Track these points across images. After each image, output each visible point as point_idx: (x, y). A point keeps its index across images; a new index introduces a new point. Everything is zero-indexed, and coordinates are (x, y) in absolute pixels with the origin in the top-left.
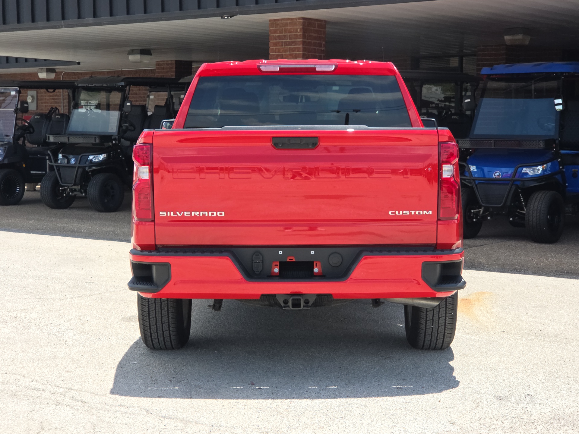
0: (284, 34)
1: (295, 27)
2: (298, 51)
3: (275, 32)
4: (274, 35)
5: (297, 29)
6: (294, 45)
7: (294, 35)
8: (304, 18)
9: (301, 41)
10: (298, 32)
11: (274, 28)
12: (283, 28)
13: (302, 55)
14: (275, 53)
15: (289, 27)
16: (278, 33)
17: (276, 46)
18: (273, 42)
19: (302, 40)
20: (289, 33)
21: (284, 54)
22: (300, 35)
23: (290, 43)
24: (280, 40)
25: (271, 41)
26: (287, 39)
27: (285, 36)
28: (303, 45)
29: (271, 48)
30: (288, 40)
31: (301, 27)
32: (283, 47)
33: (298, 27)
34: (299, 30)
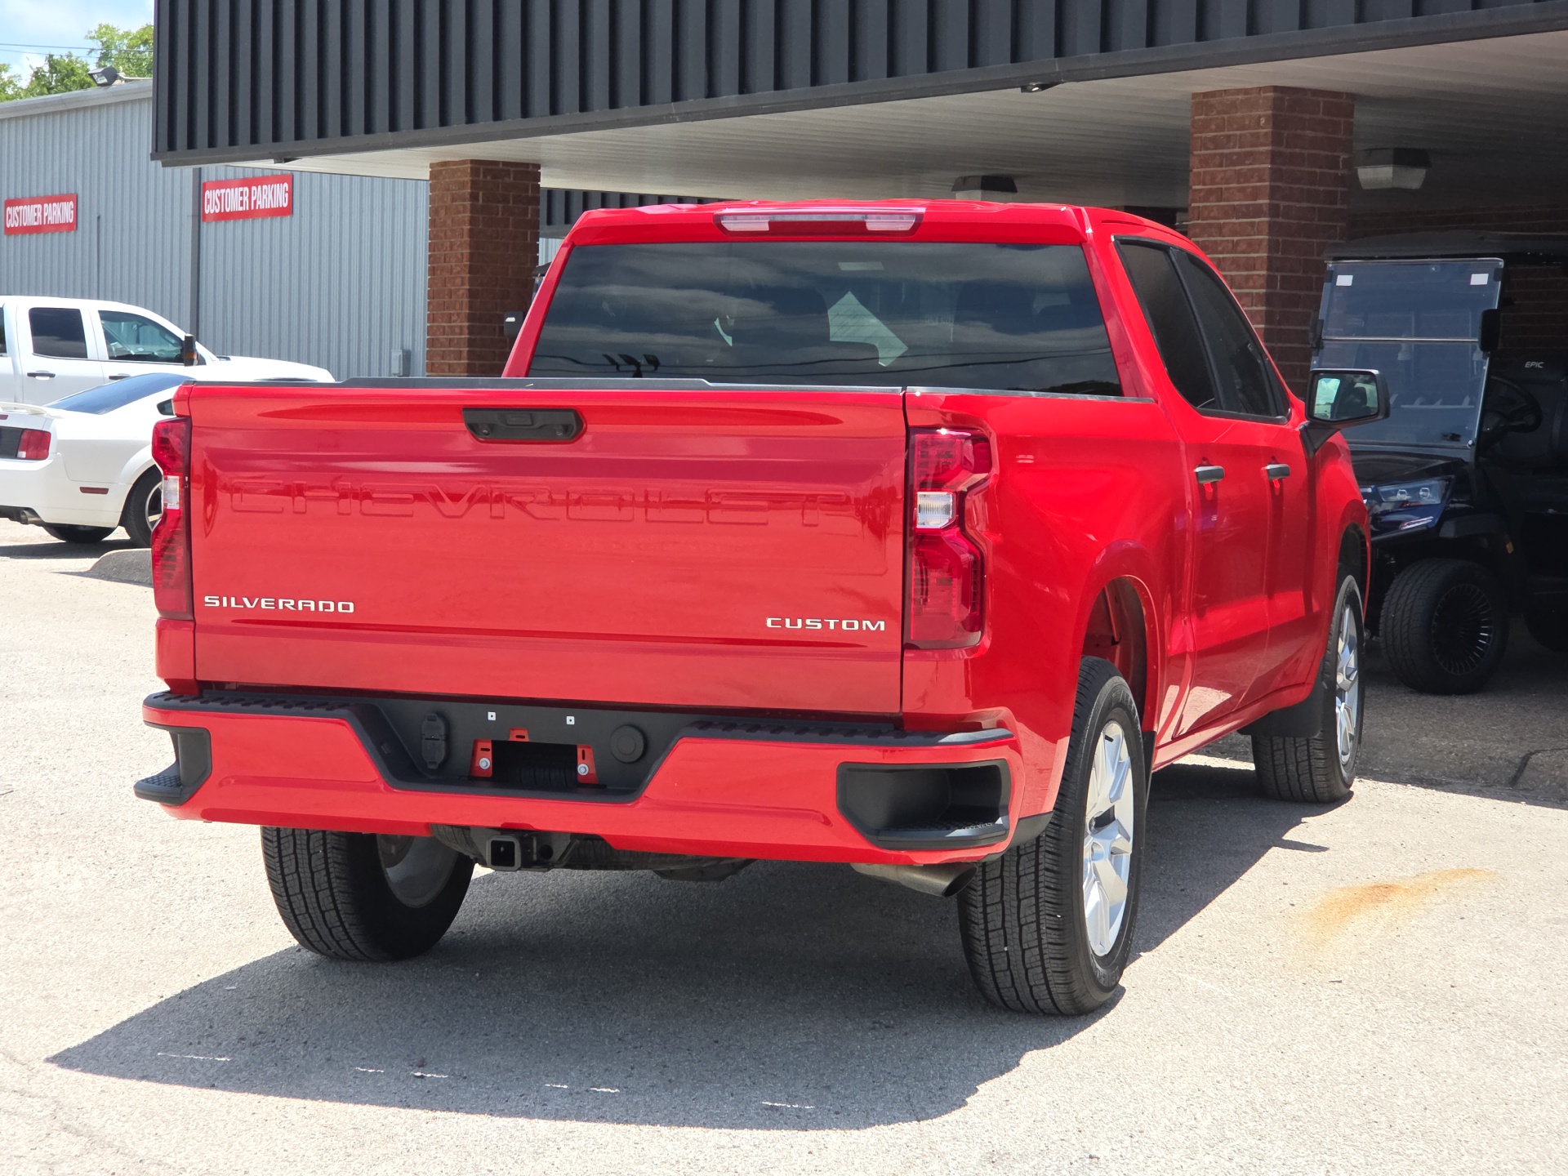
0: (1226, 133)
1: (1255, 113)
2: (1261, 180)
3: (1205, 126)
4: (1203, 135)
5: (1260, 117)
6: (1251, 164)
7: (1252, 134)
8: (1276, 89)
9: (1267, 151)
10: (1262, 128)
11: (1202, 117)
12: (1226, 116)
13: (1268, 190)
14: (1204, 184)
15: (1239, 114)
16: (1212, 131)
17: (1208, 165)
18: (1199, 155)
19: (1269, 148)
20: (1238, 130)
21: (1226, 189)
22: (1266, 134)
23: (1242, 158)
24: (1216, 148)
25: (1195, 153)
26: (1234, 147)
27: (1228, 137)
28: (1272, 162)
29: (1195, 170)
30: (1237, 150)
31: (1270, 112)
32: (1224, 168)
33: (1262, 113)
34: (1263, 121)
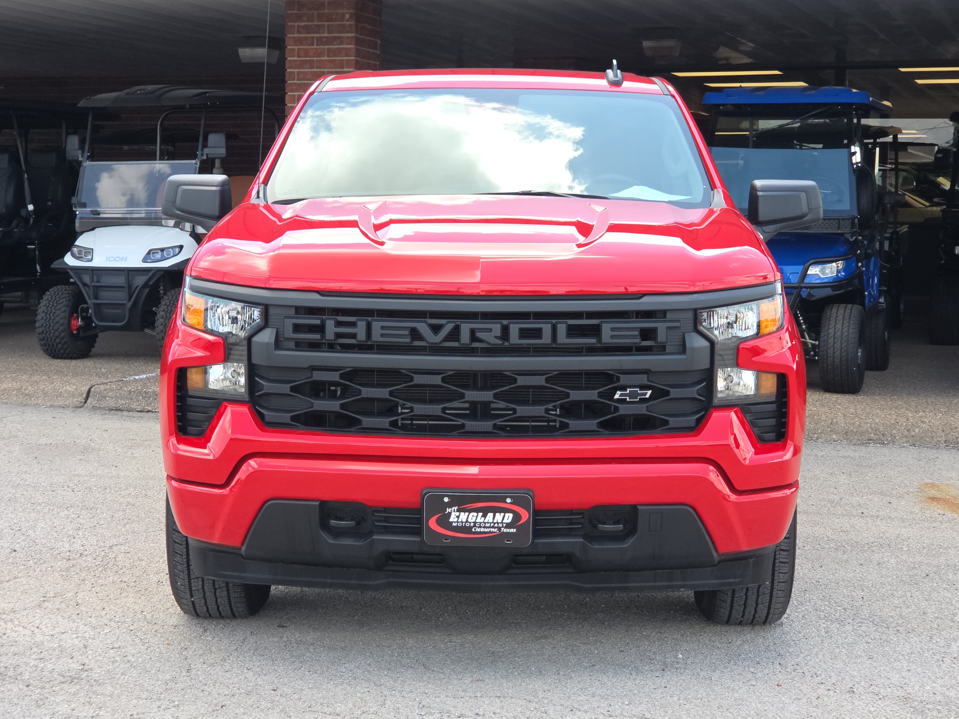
0: (316, 23)
1: (340, 11)
2: (347, 55)
3: (299, 18)
4: (296, 24)
5: (344, 14)
6: (338, 44)
7: (339, 25)
9: (351, 37)
10: (347, 21)
11: (295, 12)
12: (315, 12)
13: (354, 62)
14: (299, 56)
15: (327, 11)
16: (303, 21)
17: (301, 44)
18: (294, 37)
19: (353, 35)
20: (327, 21)
21: (317, 60)
22: (350, 25)
23: (329, 41)
24: (307, 33)
25: (288, 35)
26: (323, 33)
27: (318, 26)
28: (356, 44)
29: (289, 47)
30: (326, 35)
31: (352, 11)
32: (315, 46)
33: (346, 11)
34: (347, 16)
